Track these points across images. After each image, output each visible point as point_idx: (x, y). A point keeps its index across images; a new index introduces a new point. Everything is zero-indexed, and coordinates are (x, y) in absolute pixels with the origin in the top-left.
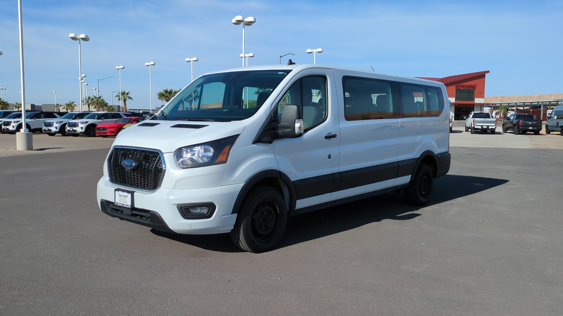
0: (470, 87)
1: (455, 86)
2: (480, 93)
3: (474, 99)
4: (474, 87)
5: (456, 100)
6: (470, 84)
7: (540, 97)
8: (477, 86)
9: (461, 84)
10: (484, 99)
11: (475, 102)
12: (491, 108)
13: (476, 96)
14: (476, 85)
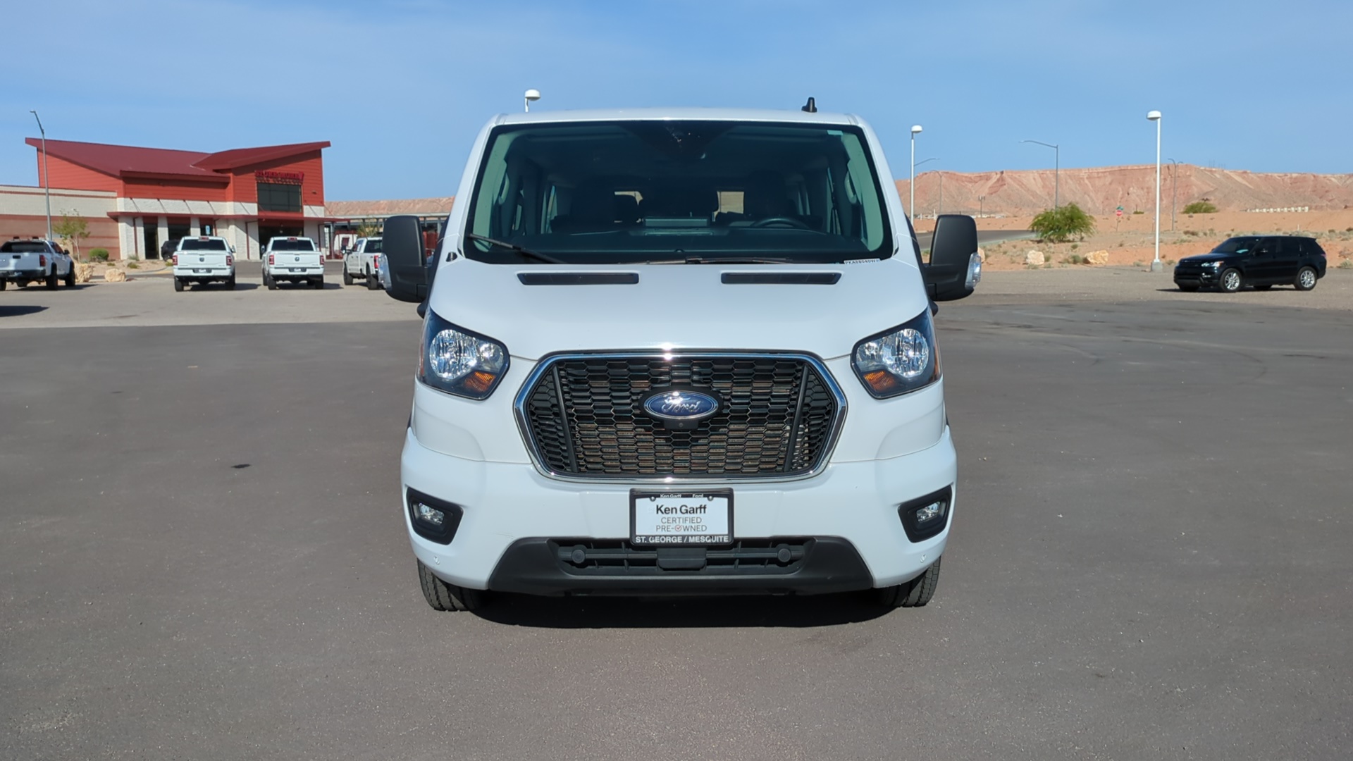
0: (289, 178)
1: (253, 174)
2: (315, 193)
3: (302, 207)
4: (299, 179)
5: (259, 210)
6: (289, 172)
7: (391, 206)
8: (305, 177)
9: (268, 171)
10: (322, 208)
11: (306, 215)
12: (330, 230)
13: (305, 201)
14: (303, 175)
